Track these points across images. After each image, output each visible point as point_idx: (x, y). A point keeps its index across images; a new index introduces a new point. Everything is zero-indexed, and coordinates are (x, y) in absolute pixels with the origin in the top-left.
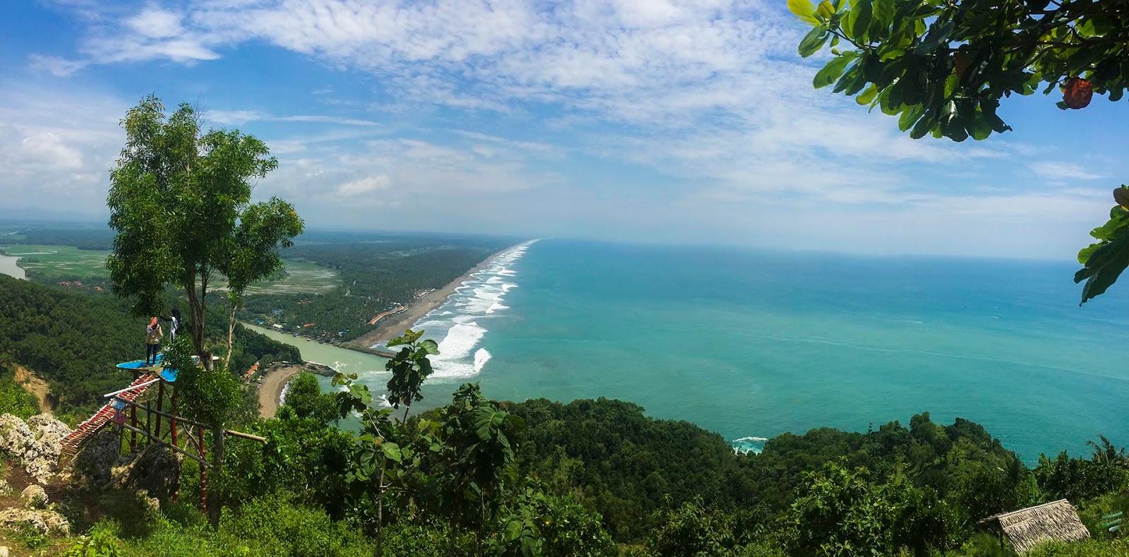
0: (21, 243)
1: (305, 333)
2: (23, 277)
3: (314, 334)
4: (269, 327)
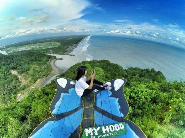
0: (6, 48)
1: (56, 53)
2: (7, 54)
3: (57, 53)
4: (50, 53)
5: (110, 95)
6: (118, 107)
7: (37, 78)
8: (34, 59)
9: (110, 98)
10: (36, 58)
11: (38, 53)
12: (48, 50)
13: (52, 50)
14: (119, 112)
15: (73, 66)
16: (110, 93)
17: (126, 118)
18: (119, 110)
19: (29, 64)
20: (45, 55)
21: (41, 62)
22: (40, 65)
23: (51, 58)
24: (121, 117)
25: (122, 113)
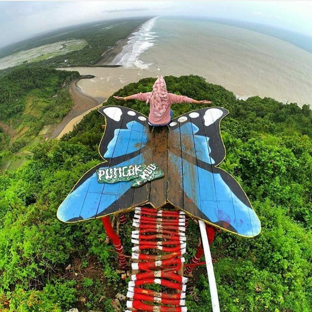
5: (195, 132)
6: (208, 150)
7: (43, 124)
8: (31, 84)
9: (195, 136)
10: (34, 82)
11: (39, 70)
12: (58, 60)
13: (68, 58)
14: (209, 157)
15: (120, 90)
16: (196, 129)
17: (218, 166)
18: (208, 154)
19: (20, 96)
20: (54, 71)
21: (48, 89)
22: (46, 95)
23: (68, 78)
24: (210, 163)
25: (213, 158)
